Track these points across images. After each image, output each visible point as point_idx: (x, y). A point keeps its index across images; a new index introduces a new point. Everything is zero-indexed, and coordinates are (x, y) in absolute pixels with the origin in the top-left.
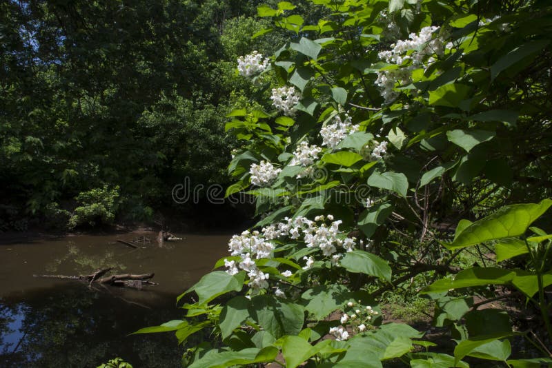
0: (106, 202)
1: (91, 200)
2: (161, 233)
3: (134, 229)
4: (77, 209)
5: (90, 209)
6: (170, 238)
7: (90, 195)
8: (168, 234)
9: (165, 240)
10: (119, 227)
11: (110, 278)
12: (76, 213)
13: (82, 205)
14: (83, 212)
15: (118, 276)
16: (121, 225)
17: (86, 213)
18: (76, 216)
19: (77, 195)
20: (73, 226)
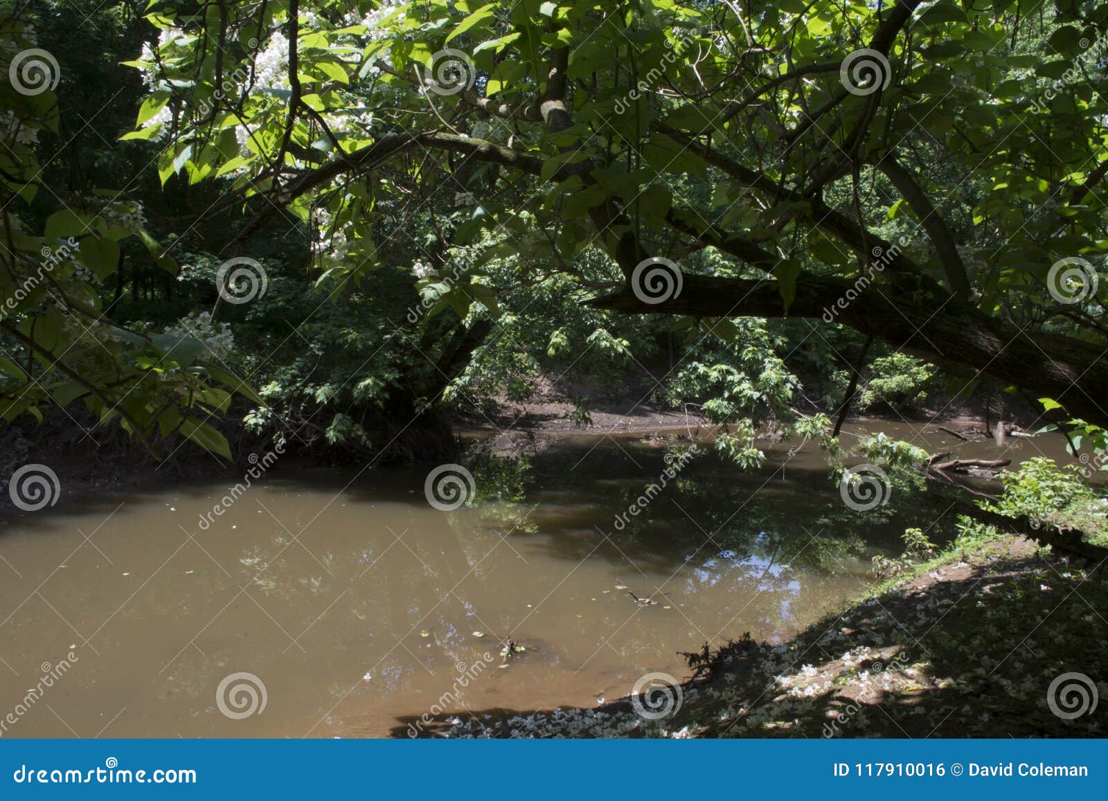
0: (915, 374)
1: (893, 369)
2: (1000, 424)
3: (952, 417)
4: (872, 382)
5: (892, 382)
6: (1014, 433)
7: (892, 363)
8: (1013, 426)
9: (1008, 434)
10: (930, 413)
11: (951, 463)
12: (870, 388)
13: (879, 377)
14: (881, 388)
15: (961, 461)
16: (933, 410)
17: (885, 388)
18: (870, 392)
19: (872, 361)
20: (865, 405)
